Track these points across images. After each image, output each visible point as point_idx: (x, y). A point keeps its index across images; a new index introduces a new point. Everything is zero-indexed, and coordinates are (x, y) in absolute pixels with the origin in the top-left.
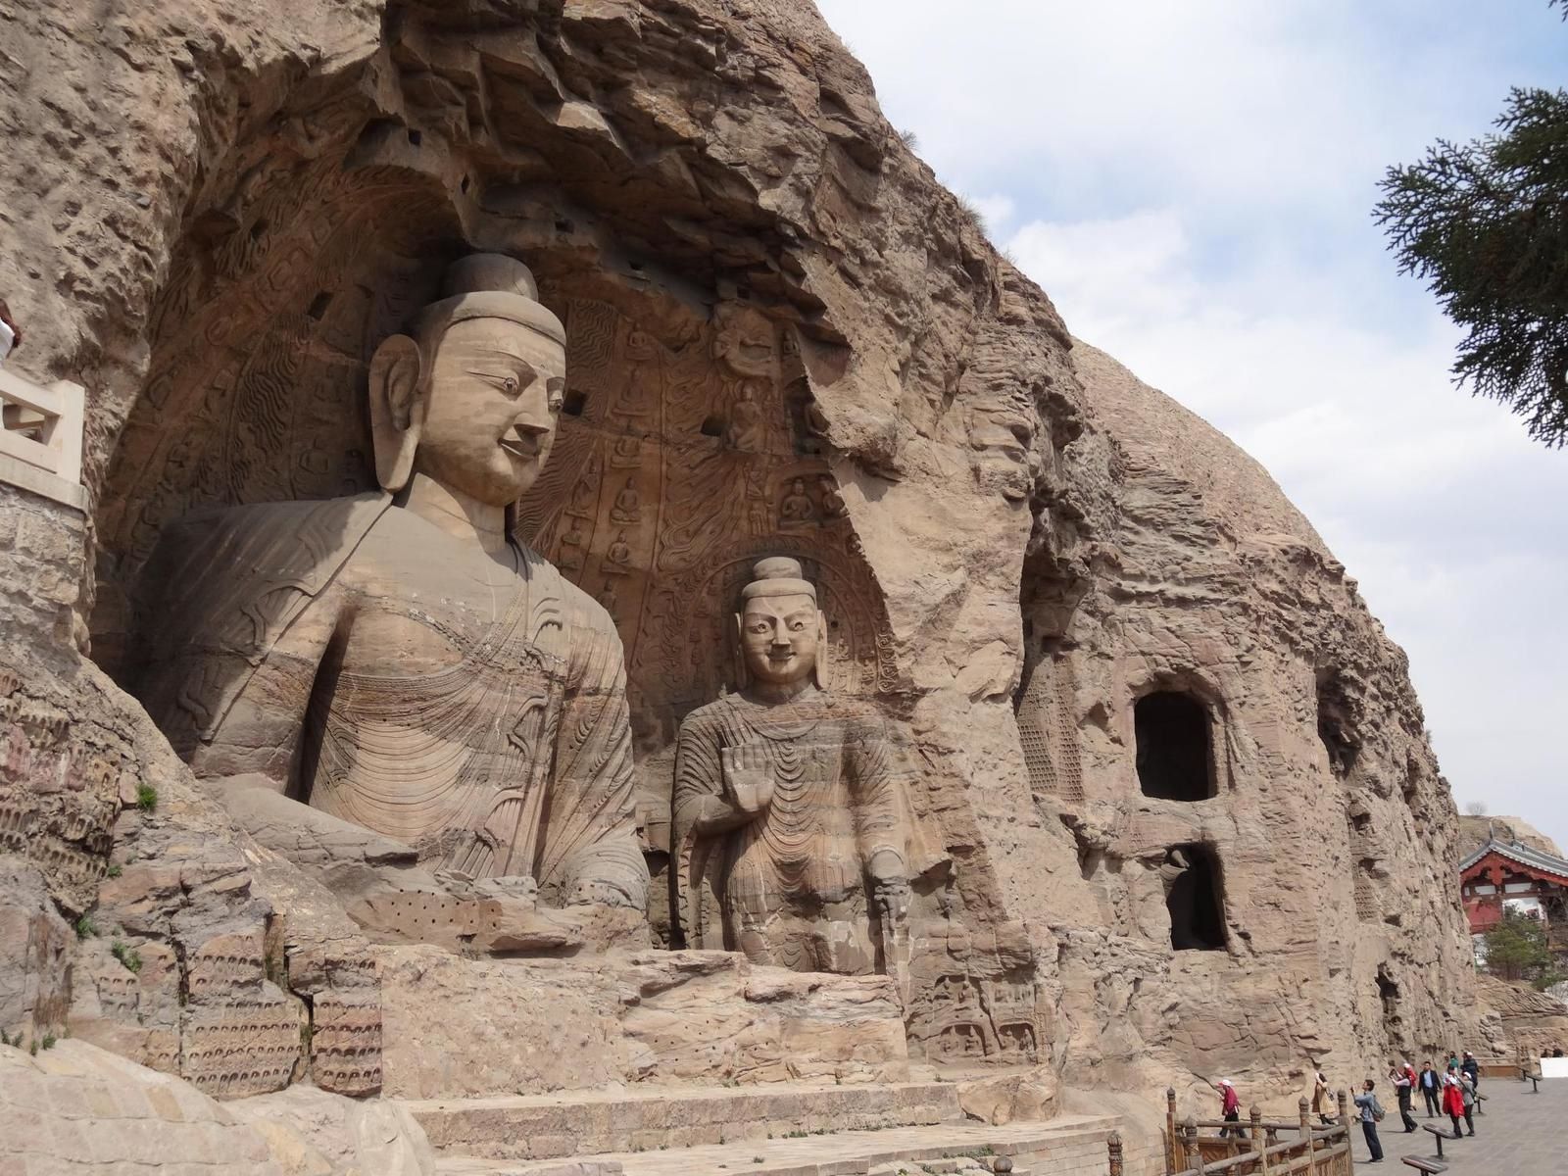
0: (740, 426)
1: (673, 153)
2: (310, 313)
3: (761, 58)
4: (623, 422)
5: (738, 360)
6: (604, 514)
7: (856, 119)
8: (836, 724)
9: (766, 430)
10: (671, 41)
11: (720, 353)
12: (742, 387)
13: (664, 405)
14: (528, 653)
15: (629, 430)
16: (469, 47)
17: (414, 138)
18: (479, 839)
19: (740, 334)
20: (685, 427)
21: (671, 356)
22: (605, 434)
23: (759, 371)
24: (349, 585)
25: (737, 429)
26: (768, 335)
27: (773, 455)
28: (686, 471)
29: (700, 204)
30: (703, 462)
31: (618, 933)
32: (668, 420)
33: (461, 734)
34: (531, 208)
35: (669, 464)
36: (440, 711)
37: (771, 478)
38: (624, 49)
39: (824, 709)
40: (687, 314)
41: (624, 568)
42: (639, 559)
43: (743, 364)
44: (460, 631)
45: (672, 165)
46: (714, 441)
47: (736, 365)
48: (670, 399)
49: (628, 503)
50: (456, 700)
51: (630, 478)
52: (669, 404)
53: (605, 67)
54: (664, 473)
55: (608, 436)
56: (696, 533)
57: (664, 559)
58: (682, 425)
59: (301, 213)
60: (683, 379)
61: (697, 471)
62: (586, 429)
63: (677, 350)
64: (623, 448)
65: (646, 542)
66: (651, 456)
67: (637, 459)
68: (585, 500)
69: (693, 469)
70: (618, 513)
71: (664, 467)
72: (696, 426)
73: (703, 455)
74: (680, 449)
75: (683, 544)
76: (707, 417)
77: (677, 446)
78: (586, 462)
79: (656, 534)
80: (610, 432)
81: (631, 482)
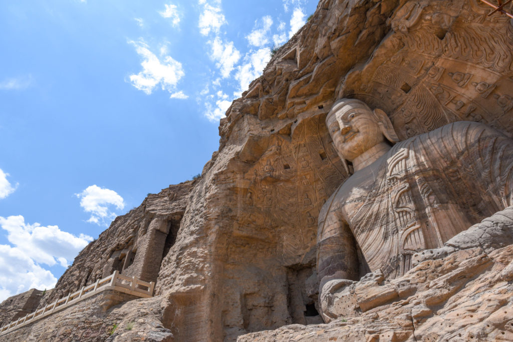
0: (443, 23)
2: (323, 159)
4: (423, 72)
6: (458, 89)
9: (451, 10)
11: (405, 30)
12: (425, 20)
13: (423, 54)
14: (390, 179)
15: (427, 70)
18: (405, 255)
20: (436, 46)
21: (405, 48)
22: (423, 80)
25: (443, 25)
27: (463, 8)
28: (457, 49)
30: (456, 42)
33: (377, 224)
35: (450, 57)
37: (474, 10)
40: (389, 41)
41: (492, 87)
42: (492, 79)
43: (413, 20)
46: (448, 35)
47: (412, 24)
48: (422, 51)
49: (459, 78)
51: (448, 73)
52: (423, 52)
54: (453, 59)
55: (425, 79)
56: (493, 50)
57: (498, 68)
58: (435, 48)
59: (294, 155)
60: (415, 44)
61: (459, 44)
62: (417, 87)
63: (404, 45)
64: (432, 75)
65: (484, 75)
66: (443, 63)
67: (441, 69)
68: (446, 95)
69: (457, 46)
70: (461, 83)
71: (451, 59)
72: (438, 42)
73: (453, 41)
74: (446, 51)
75: (494, 58)
76: (436, 37)
77: (443, 51)
78: (429, 90)
79: (482, 69)
80: (423, 78)
81: (450, 74)
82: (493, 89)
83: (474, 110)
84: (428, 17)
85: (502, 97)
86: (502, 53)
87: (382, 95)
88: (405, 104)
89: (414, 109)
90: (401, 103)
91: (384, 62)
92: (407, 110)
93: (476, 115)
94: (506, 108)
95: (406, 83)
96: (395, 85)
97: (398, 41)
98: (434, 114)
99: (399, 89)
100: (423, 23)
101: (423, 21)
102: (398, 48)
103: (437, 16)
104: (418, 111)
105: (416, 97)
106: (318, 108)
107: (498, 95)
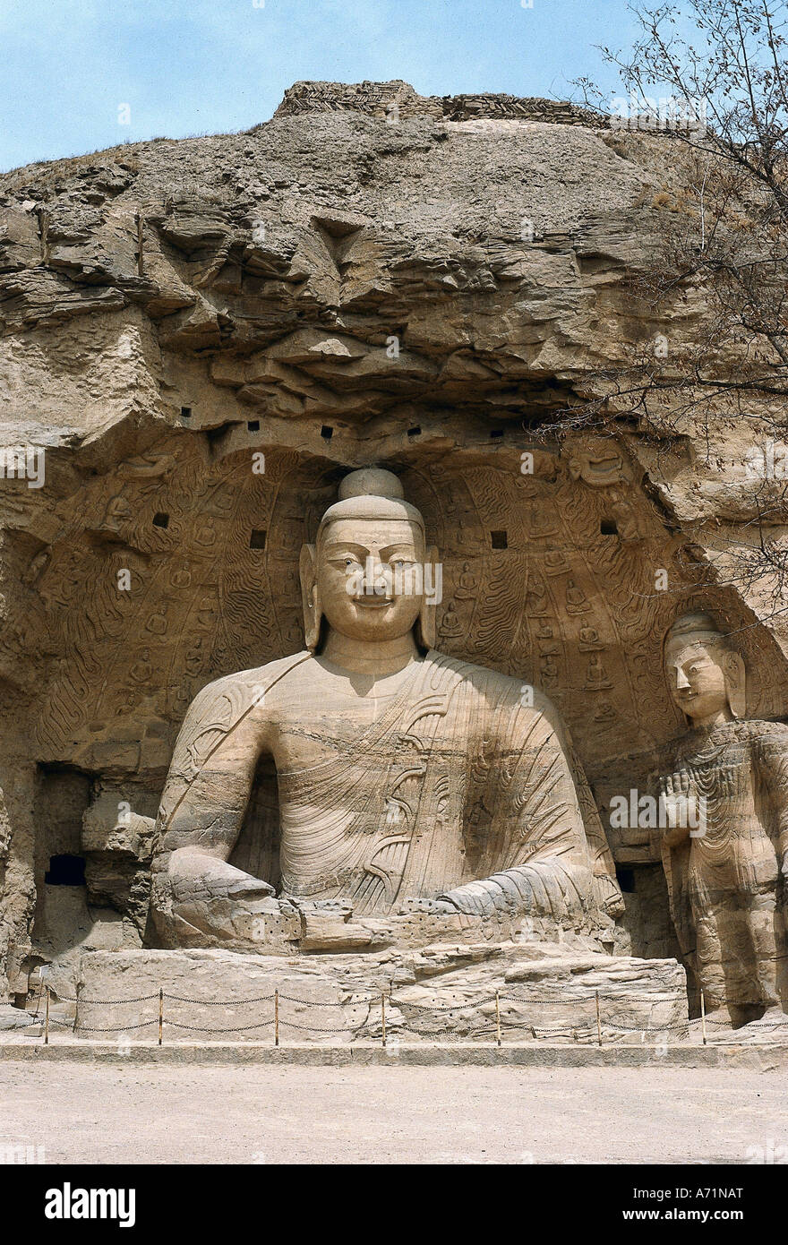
0: (622, 523)
1: (453, 358)
2: (252, 547)
3: (495, 264)
4: (542, 543)
5: (594, 477)
6: (562, 609)
7: (622, 262)
8: (742, 746)
9: (644, 520)
10: (418, 285)
11: (576, 475)
12: (609, 494)
13: (565, 522)
14: (402, 740)
15: (548, 547)
16: (264, 359)
17: (254, 426)
18: (367, 873)
19: (586, 457)
20: (589, 533)
21: (552, 487)
22: (532, 554)
23: (615, 479)
24: (260, 719)
25: (620, 525)
26: (612, 450)
27: (656, 537)
28: (606, 565)
29: (498, 381)
30: (613, 555)
31: (442, 933)
32: (573, 532)
33: (344, 804)
34: (387, 427)
35: (590, 563)
36: (324, 791)
38: (392, 305)
39: (732, 735)
41: (598, 646)
42: (607, 637)
43: (596, 478)
44: (334, 736)
45: (457, 366)
46: (614, 537)
47: (591, 481)
48: (566, 516)
49: (575, 599)
50: (335, 782)
51: (570, 578)
52: (567, 520)
53: (386, 321)
54: (591, 570)
55: (536, 555)
56: (638, 608)
57: (624, 633)
58: (585, 533)
59: (195, 499)
60: (568, 500)
61: (614, 563)
62: (515, 556)
63: (554, 480)
64: (550, 561)
65: (605, 623)
66: (575, 560)
67: (566, 565)
68: (540, 604)
69: (610, 561)
70: (572, 608)
71: (589, 566)
72: (596, 530)
73: (612, 550)
74: (593, 550)
75: (632, 618)
76: (600, 522)
77: (590, 548)
78: (527, 577)
79: (609, 614)
80: (534, 552)
81: (570, 583)
82: (599, 649)
83: (556, 655)
84: (615, 497)
85: (599, 667)
86: (643, 622)
87: (453, 508)
88: (477, 561)
89: (483, 584)
90: (473, 554)
91: (505, 470)
92: (470, 575)
93: (553, 663)
94: (590, 684)
95: (505, 532)
96: (488, 518)
97: (552, 470)
98: (505, 617)
99: (488, 530)
100: (602, 492)
101: (605, 491)
102: (541, 476)
103: (625, 510)
104: (488, 592)
105: (501, 570)
106: (319, 431)
107: (596, 660)
